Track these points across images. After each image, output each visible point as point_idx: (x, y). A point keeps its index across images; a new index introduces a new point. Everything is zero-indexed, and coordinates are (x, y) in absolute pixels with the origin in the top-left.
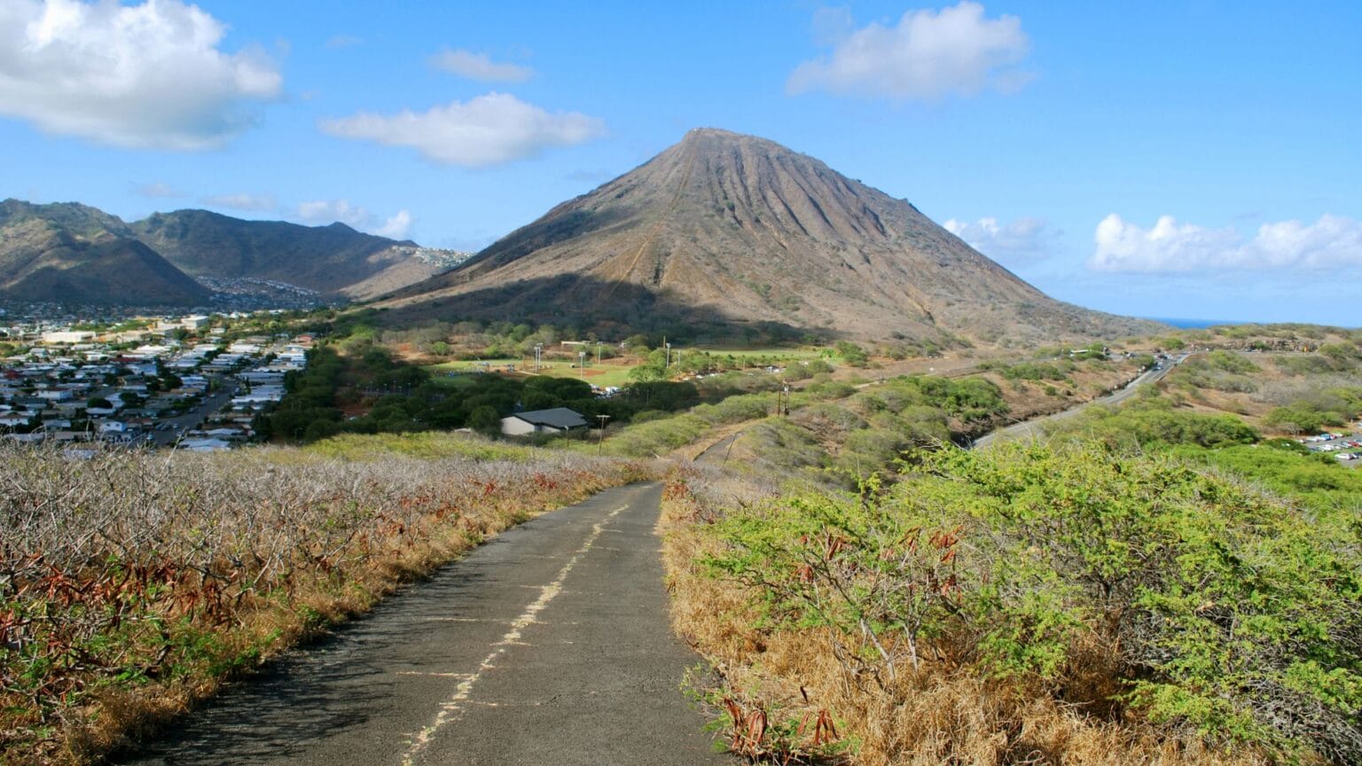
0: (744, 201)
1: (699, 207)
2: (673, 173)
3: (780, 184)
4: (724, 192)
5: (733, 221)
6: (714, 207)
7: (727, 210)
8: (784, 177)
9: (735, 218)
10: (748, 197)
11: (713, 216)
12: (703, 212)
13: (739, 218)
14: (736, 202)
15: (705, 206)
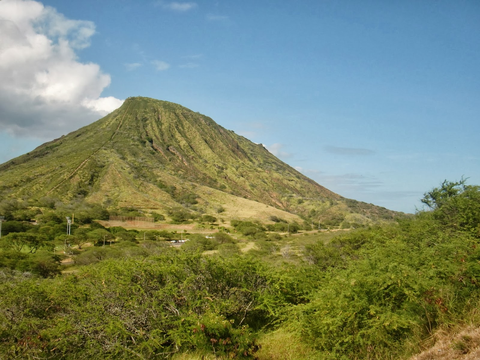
0: (159, 137)
1: (128, 140)
2: (114, 121)
3: (183, 128)
4: (146, 132)
5: (151, 149)
6: (138, 140)
7: (147, 142)
8: (186, 123)
9: (153, 147)
10: (162, 135)
11: (138, 145)
12: (132, 143)
13: (156, 148)
14: (154, 138)
15: (133, 139)
